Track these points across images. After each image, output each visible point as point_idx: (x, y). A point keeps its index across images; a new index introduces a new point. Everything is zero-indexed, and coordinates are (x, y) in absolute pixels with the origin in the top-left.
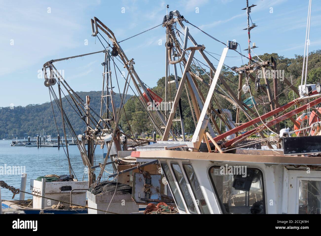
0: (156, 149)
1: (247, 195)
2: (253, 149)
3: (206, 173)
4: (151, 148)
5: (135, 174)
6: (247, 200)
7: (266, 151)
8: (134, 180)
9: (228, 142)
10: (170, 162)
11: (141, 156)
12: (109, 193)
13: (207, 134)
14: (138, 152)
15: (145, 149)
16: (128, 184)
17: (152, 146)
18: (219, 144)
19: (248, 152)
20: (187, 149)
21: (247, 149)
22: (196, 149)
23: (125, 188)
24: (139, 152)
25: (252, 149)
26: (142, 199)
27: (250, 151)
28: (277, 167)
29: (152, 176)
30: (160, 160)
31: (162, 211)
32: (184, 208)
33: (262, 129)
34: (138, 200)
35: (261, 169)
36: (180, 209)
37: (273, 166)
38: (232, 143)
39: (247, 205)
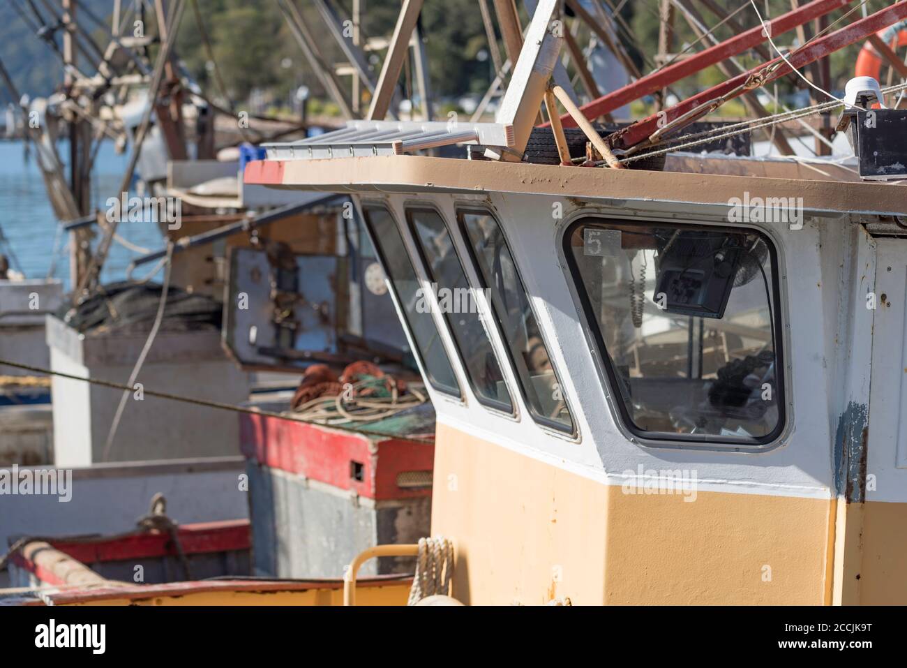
0: (355, 150)
1: (696, 338)
2: (723, 156)
3: (554, 248)
4: (331, 146)
5: (235, 252)
6: (696, 354)
7: (776, 164)
8: (234, 275)
9: (636, 124)
10: (405, 203)
11: (288, 180)
12: (134, 328)
13: (559, 92)
14: (273, 162)
15: (306, 151)
16: (207, 290)
17: (332, 141)
18: (603, 135)
19: (705, 167)
20: (478, 154)
21: (699, 156)
22: (513, 152)
23: (198, 309)
24: (280, 164)
25: (717, 154)
26: (263, 351)
27: (711, 163)
28: (832, 223)
29: (301, 262)
30: (358, 195)
31: (363, 397)
32: (454, 382)
33: (768, 76)
34: (249, 355)
35: (770, 231)
36: (436, 388)
37: (816, 219)
38: (655, 131)
39: (695, 375)
